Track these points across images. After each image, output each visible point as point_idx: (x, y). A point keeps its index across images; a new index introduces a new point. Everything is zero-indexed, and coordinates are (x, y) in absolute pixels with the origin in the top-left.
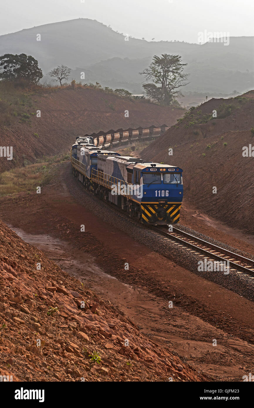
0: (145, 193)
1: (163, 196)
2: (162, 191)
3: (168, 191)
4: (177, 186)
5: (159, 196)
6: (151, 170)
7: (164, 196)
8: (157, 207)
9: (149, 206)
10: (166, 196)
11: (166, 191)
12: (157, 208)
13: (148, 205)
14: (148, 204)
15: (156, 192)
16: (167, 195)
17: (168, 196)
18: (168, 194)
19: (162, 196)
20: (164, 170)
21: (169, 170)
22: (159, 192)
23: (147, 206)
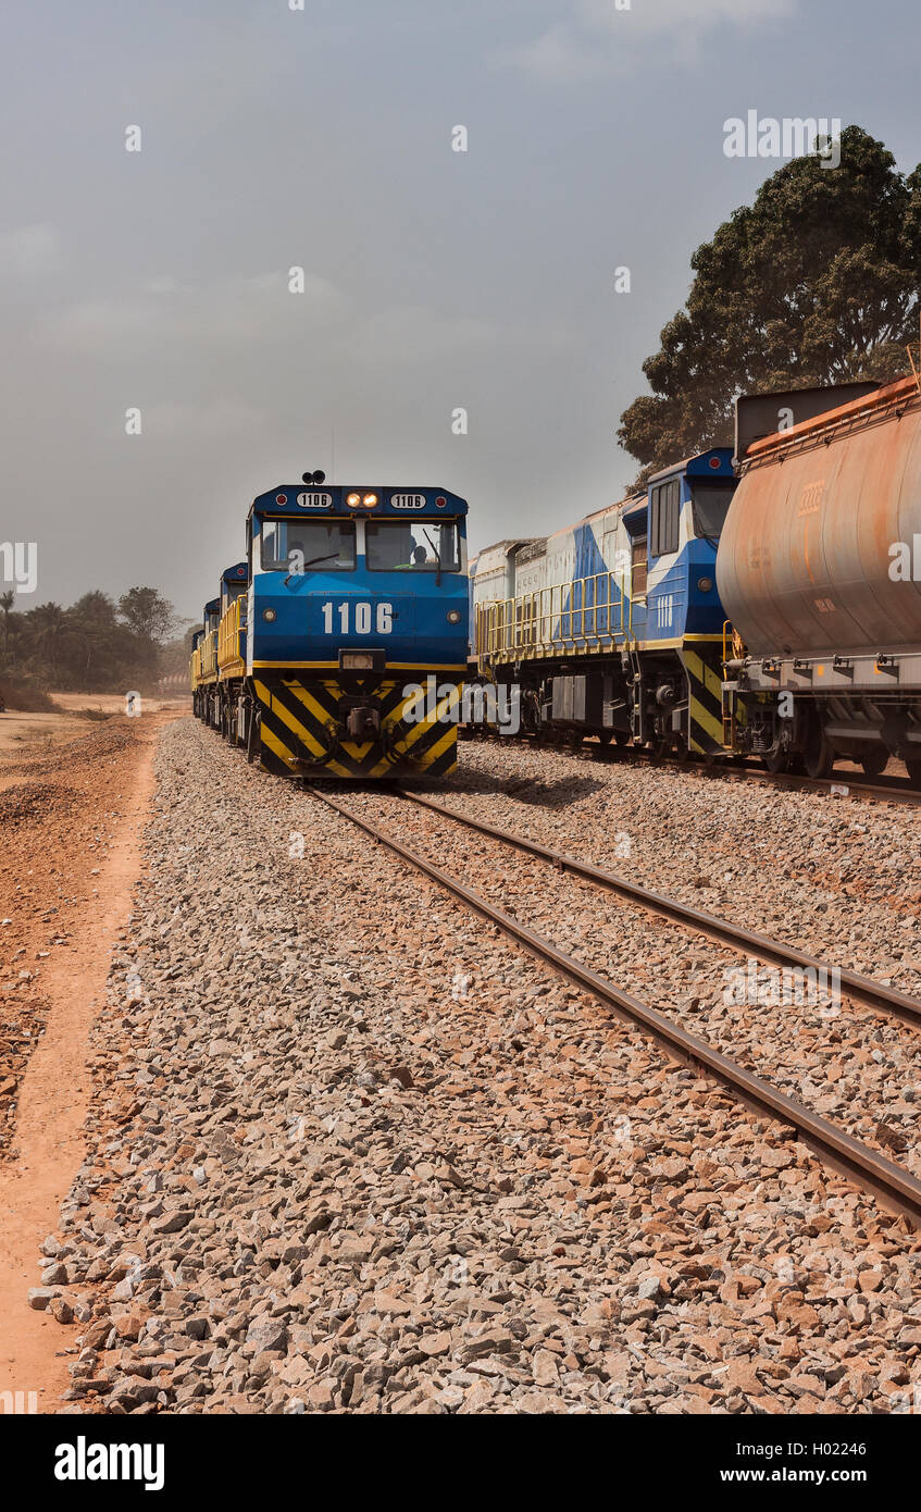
0: (270, 615)
1: (363, 629)
2: (359, 607)
3: (389, 608)
4: (439, 583)
5: (345, 630)
6: (300, 500)
7: (367, 630)
8: (340, 689)
9: (295, 683)
10: (381, 630)
11: (381, 607)
12: (336, 695)
13: (290, 681)
14: (290, 674)
15: (328, 609)
16: (385, 626)
17: (389, 630)
18: (389, 620)
19: (359, 630)
20: (371, 500)
21: (395, 505)
22: (344, 609)
23: (287, 684)
